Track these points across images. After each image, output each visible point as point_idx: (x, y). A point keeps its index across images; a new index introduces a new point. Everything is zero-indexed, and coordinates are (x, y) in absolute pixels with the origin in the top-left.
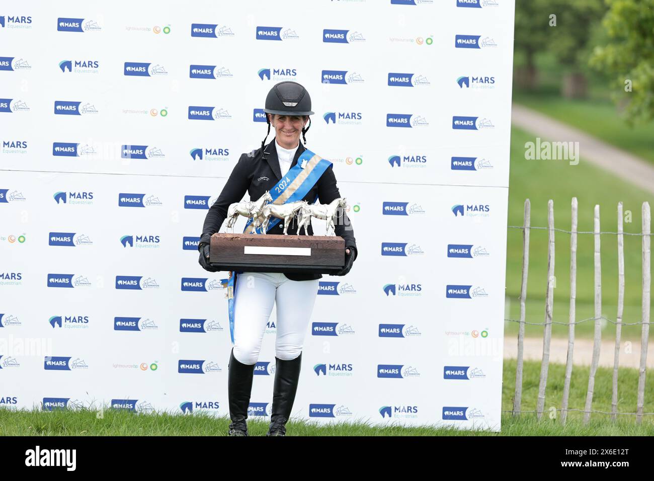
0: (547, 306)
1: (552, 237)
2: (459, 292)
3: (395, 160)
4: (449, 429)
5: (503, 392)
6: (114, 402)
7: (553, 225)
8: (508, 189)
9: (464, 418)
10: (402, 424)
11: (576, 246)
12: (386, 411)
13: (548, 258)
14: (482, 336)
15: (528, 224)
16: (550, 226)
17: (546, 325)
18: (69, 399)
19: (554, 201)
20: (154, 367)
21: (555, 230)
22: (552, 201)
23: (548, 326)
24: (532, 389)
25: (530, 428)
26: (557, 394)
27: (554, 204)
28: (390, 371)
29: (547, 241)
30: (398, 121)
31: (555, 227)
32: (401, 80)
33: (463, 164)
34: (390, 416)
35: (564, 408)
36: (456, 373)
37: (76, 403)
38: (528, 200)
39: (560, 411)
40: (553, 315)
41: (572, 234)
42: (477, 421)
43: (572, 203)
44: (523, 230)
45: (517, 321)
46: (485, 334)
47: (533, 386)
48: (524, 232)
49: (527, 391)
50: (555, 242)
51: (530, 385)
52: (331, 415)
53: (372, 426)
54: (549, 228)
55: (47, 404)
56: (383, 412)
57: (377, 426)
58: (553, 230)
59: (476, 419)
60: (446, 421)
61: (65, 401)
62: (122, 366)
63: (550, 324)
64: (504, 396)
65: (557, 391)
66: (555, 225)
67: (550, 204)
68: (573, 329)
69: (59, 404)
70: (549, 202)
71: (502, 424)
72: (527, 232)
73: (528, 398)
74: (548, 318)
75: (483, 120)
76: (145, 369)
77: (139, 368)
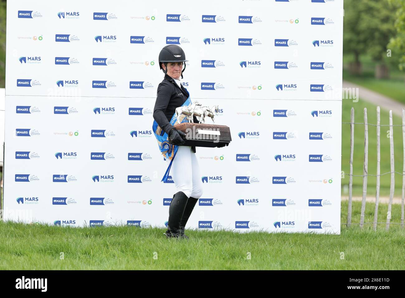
0: (365, 166)
1: (367, 128)
2: (316, 158)
3: (279, 87)
4: (312, 233)
5: (341, 217)
6: (128, 222)
7: (367, 121)
8: (342, 101)
9: (320, 227)
10: (286, 231)
11: (380, 133)
12: (277, 224)
13: (365, 139)
14: (329, 182)
15: (353, 121)
16: (365, 122)
17: (364, 176)
18: (104, 221)
19: (367, 109)
20: (150, 202)
21: (368, 124)
22: (366, 108)
23: (365, 177)
24: (358, 215)
25: (357, 232)
26: (372, 217)
27: (367, 110)
28: (279, 203)
29: (364, 130)
30: (281, 65)
31: (368, 123)
32: (281, 43)
33: (317, 88)
34: (280, 227)
35: (375, 222)
36: (315, 203)
37: (108, 223)
38: (353, 108)
39: (373, 223)
40: (368, 171)
41: (378, 126)
42: (327, 229)
43: (377, 109)
44: (350, 125)
45: (348, 175)
46: (331, 181)
47: (358, 214)
48: (351, 126)
49: (355, 216)
50: (368, 131)
51: (356, 213)
52: (247, 227)
53: (270, 233)
54: (364, 123)
55: (92, 224)
56: (275, 225)
57: (272, 233)
58: (366, 124)
59: (326, 228)
60: (310, 229)
61: (102, 222)
62: (132, 202)
63: (366, 176)
64: (342, 219)
65: (372, 216)
66: (368, 122)
67: (365, 110)
68: (379, 179)
69: (99, 223)
70: (365, 109)
71: (341, 231)
72: (353, 126)
73: (356, 219)
74: (365, 173)
75: (327, 64)
76: (145, 204)
77: (142, 203)
